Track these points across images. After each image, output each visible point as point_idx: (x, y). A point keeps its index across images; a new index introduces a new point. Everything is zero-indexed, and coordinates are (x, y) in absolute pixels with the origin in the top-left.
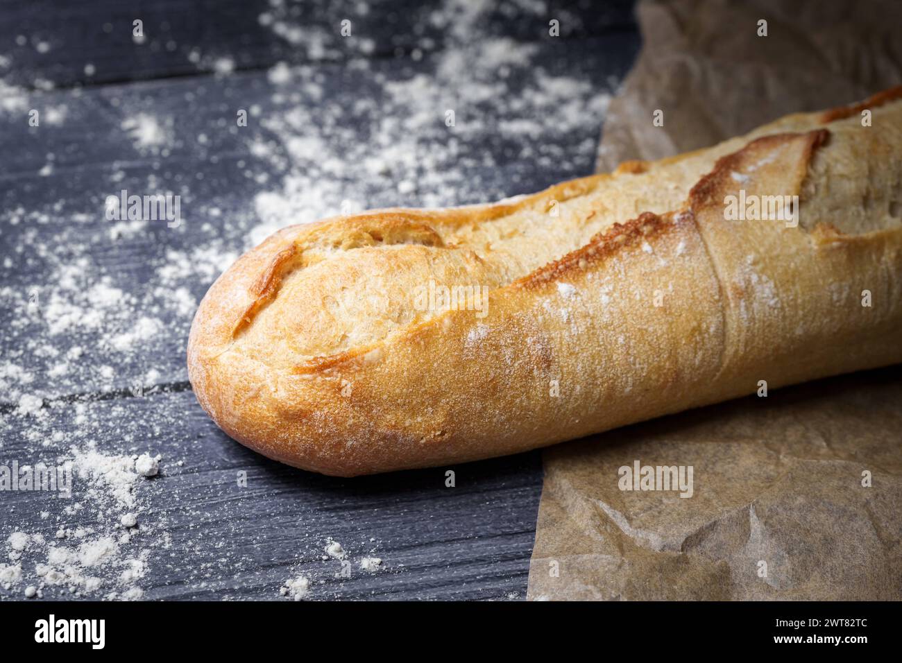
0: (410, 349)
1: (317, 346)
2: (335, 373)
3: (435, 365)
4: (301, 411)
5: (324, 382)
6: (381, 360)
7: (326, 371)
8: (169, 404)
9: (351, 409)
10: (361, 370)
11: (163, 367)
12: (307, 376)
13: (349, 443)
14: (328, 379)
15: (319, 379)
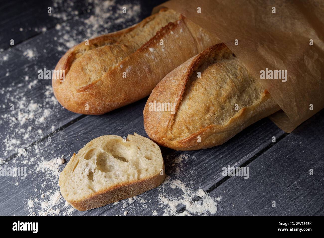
0: (109, 79)
1: (82, 83)
2: (89, 91)
3: (118, 81)
4: (82, 103)
5: (86, 94)
6: (102, 84)
7: (86, 90)
8: (61, 135)
9: (96, 100)
10: (96, 88)
11: (55, 124)
12: (81, 93)
13: (99, 108)
14: (87, 93)
15: (85, 93)
